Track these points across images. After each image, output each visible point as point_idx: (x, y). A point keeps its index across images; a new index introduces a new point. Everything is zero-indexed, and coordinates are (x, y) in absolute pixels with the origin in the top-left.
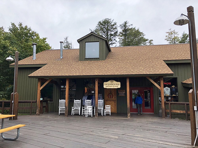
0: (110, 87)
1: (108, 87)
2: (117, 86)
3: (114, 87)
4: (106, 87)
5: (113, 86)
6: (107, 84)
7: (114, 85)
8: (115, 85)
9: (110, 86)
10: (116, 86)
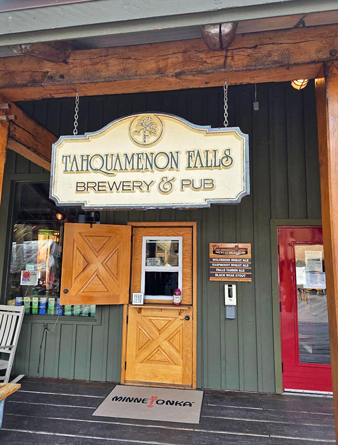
0: (125, 187)
1: (99, 187)
2: (208, 184)
3: (166, 187)
4: (82, 187)
5: (157, 176)
6: (87, 159)
7: (169, 174)
8: (183, 173)
9: (120, 177)
10: (197, 175)
